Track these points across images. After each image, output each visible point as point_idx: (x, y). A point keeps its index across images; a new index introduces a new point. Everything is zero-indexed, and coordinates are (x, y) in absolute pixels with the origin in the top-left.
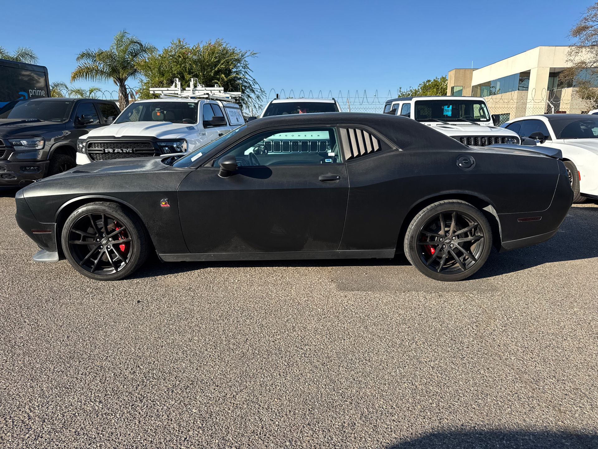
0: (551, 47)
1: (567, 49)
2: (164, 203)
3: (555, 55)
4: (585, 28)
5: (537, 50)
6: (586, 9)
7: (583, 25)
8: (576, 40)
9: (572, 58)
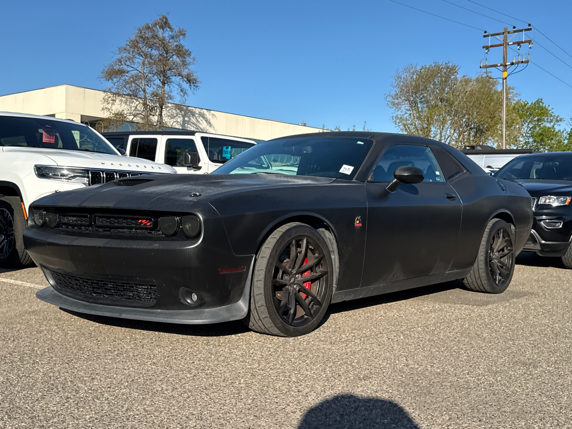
0: (79, 89)
1: (102, 94)
2: (358, 222)
3: (84, 99)
4: (121, 72)
5: (62, 89)
6: (117, 49)
7: (117, 67)
8: (109, 84)
9: (109, 106)
